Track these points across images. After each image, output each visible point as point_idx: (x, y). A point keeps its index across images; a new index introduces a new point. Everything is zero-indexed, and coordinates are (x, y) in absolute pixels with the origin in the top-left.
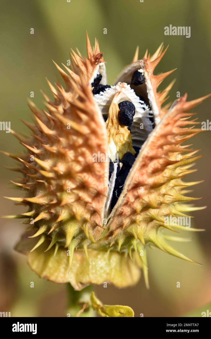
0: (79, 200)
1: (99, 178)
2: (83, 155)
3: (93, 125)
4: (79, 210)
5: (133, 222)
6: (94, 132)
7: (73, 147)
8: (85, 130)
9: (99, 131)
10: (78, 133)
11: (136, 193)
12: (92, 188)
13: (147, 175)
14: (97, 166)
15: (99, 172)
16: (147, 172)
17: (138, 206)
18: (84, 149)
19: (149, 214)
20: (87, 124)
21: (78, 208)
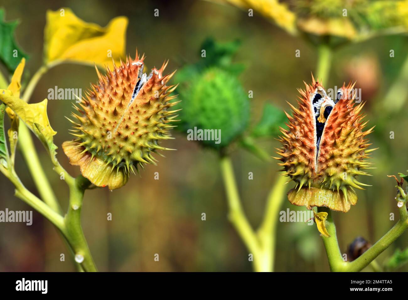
0: (302, 153)
1: (311, 141)
2: (303, 128)
3: (308, 112)
4: (302, 159)
5: (328, 167)
6: (308, 116)
7: (300, 124)
8: (304, 114)
9: (311, 115)
10: (302, 117)
11: (325, 149)
12: (308, 146)
13: (330, 139)
14: (309, 134)
15: (311, 137)
16: (329, 137)
17: (328, 157)
18: (304, 125)
19: (335, 161)
20: (306, 112)
21: (301, 158)
